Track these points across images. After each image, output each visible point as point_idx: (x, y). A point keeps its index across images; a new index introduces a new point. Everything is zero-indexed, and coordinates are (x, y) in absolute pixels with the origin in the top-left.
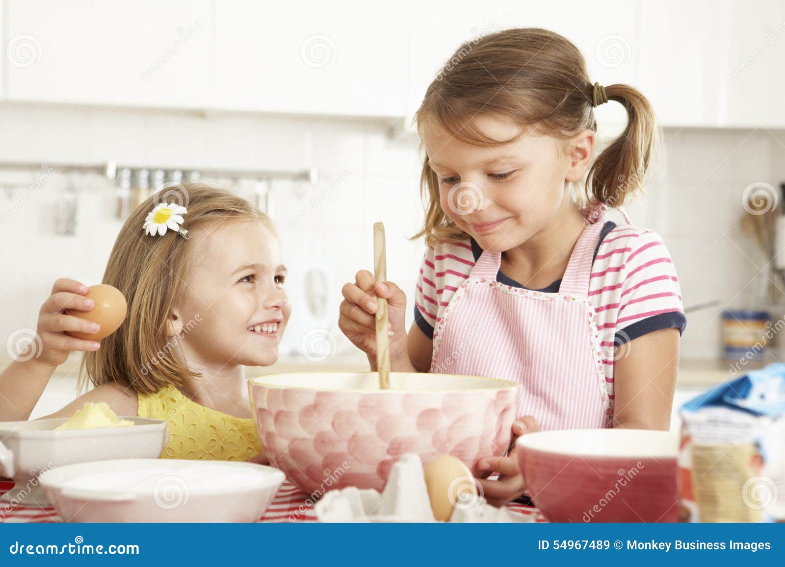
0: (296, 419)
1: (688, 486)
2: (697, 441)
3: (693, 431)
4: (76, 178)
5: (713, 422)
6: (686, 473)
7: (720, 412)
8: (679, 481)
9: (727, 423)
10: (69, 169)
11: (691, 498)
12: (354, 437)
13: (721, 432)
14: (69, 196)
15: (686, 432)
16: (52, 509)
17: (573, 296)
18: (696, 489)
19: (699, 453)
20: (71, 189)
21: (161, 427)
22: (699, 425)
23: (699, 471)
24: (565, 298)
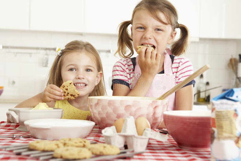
0: (93, 107)
1: (214, 123)
2: (217, 109)
3: (216, 106)
4: (48, 51)
5: (222, 104)
6: (213, 119)
7: (225, 101)
8: (211, 122)
9: (226, 104)
10: (46, 49)
11: (215, 127)
12: (107, 113)
13: (225, 106)
14: (46, 56)
15: (214, 107)
16: (28, 132)
17: (169, 74)
18: (217, 124)
19: (217, 113)
20: (47, 54)
21: (61, 110)
22: (218, 104)
23: (217, 119)
24: (167, 75)
